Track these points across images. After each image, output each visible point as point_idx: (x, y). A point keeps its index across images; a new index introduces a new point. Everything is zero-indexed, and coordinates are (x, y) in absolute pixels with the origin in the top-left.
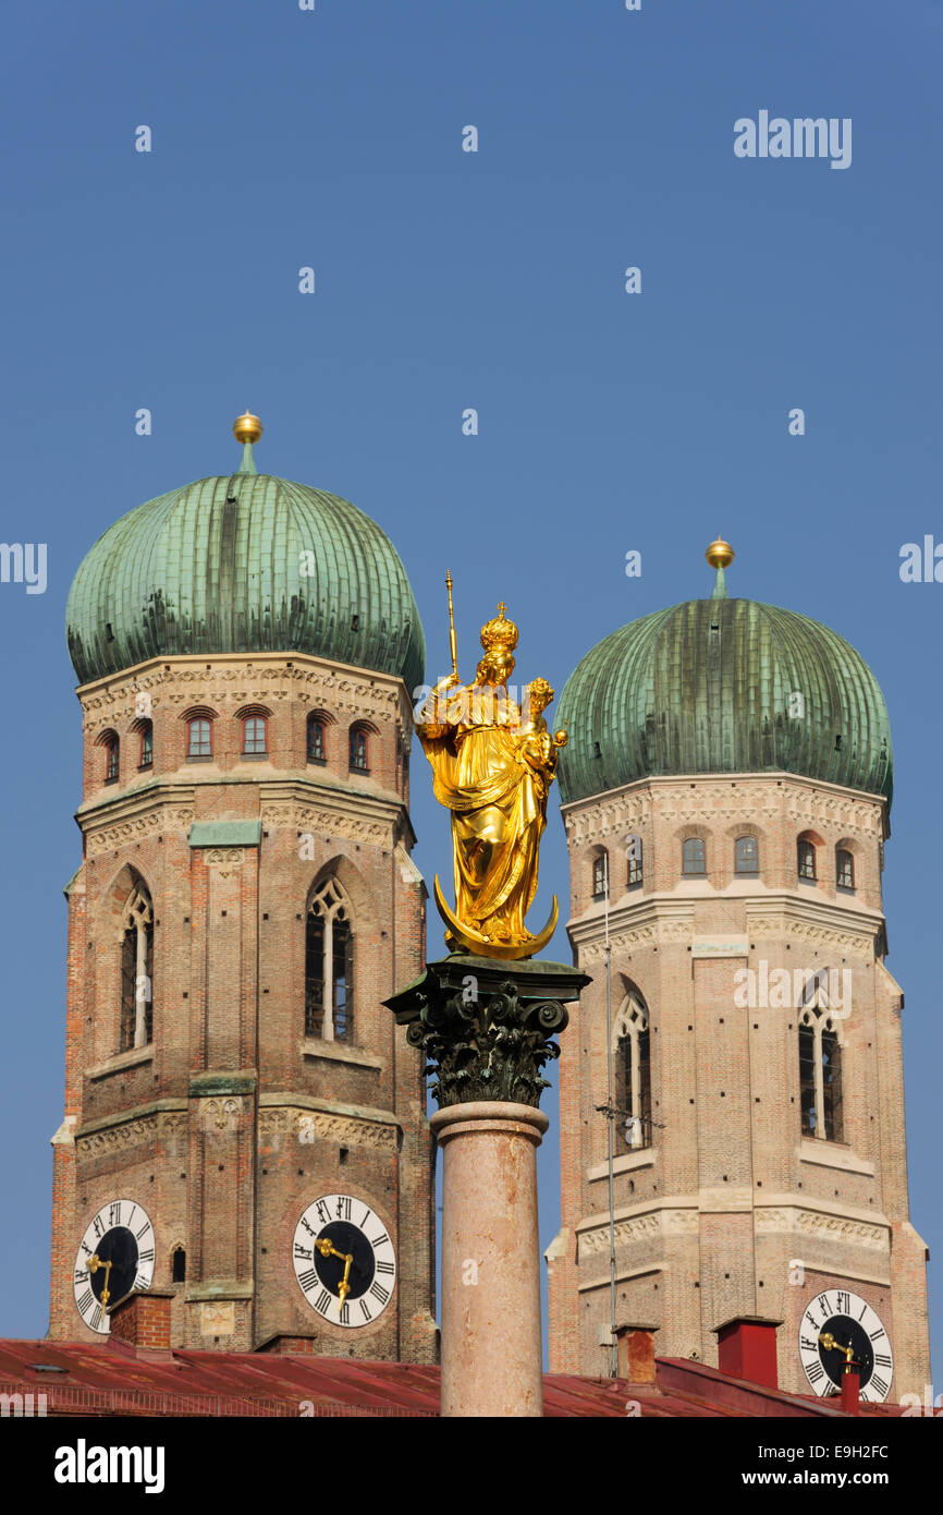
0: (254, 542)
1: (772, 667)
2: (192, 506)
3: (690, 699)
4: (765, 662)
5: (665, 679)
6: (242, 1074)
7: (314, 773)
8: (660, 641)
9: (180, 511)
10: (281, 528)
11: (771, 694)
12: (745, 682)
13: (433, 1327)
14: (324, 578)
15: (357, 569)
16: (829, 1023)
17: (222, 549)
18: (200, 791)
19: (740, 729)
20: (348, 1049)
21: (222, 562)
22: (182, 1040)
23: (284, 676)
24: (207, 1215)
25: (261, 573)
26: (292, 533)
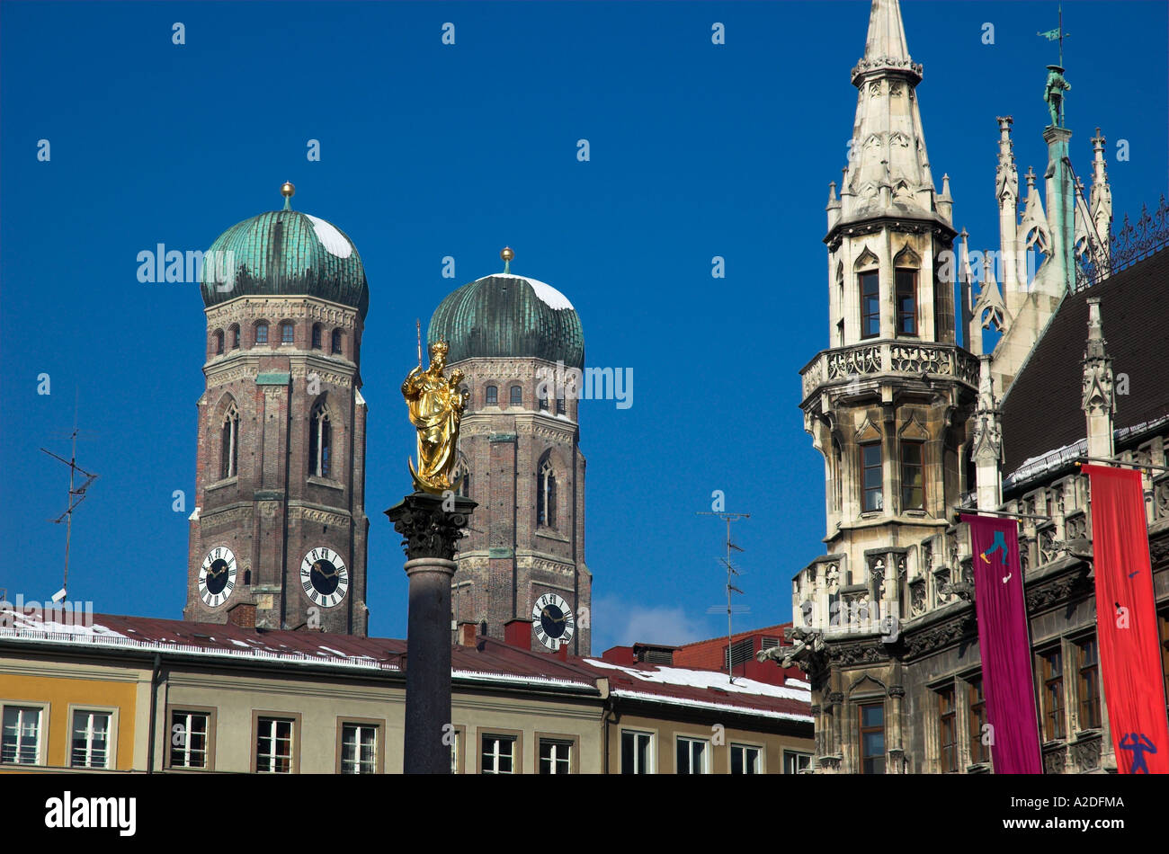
0: (290, 243)
1: (530, 309)
2: (261, 225)
3: (492, 321)
4: (527, 306)
5: (481, 312)
6: (279, 491)
7: (315, 352)
8: (478, 294)
9: (255, 228)
10: (302, 237)
11: (530, 320)
12: (518, 315)
13: (365, 608)
14: (322, 260)
16: (551, 473)
17: (275, 246)
18: (262, 359)
19: (515, 337)
20: (328, 481)
21: (274, 252)
22: (251, 474)
23: (302, 306)
24: (261, 555)
25: (293, 257)
26: (308, 240)
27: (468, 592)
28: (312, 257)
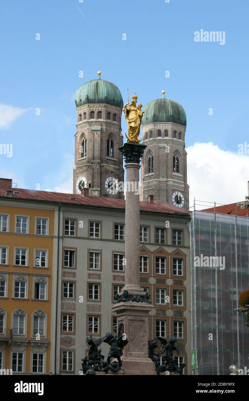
0: (100, 89)
2: (92, 83)
4: (170, 107)
5: (156, 109)
6: (98, 161)
7: (109, 121)
8: (155, 104)
9: (90, 84)
10: (104, 87)
11: (170, 112)
12: (167, 110)
14: (110, 94)
16: (177, 157)
17: (96, 89)
18: (93, 123)
19: (166, 116)
20: (112, 158)
22: (90, 156)
23: (104, 107)
24: (94, 179)
25: (101, 93)
26: (106, 88)
27: (153, 191)
28: (107, 93)
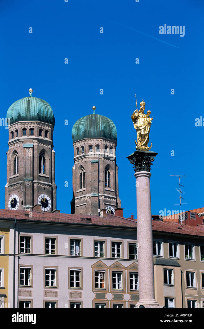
0: (32, 106)
1: (101, 123)
2: (24, 101)
3: (90, 128)
4: (100, 123)
5: (87, 125)
6: (31, 178)
7: (40, 137)
8: (86, 120)
9: (22, 102)
10: (36, 104)
11: (101, 127)
12: (98, 125)
14: (41, 111)
15: (46, 110)
16: (109, 171)
17: (28, 107)
18: (25, 140)
19: (97, 132)
20: (45, 174)
21: (28, 108)
22: (23, 173)
23: (36, 124)
24: (26, 197)
25: (33, 110)
26: (37, 105)
27: (85, 206)
28: (39, 110)
